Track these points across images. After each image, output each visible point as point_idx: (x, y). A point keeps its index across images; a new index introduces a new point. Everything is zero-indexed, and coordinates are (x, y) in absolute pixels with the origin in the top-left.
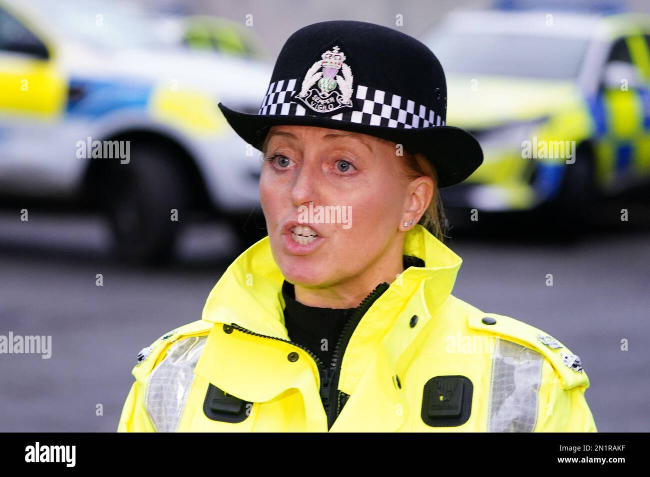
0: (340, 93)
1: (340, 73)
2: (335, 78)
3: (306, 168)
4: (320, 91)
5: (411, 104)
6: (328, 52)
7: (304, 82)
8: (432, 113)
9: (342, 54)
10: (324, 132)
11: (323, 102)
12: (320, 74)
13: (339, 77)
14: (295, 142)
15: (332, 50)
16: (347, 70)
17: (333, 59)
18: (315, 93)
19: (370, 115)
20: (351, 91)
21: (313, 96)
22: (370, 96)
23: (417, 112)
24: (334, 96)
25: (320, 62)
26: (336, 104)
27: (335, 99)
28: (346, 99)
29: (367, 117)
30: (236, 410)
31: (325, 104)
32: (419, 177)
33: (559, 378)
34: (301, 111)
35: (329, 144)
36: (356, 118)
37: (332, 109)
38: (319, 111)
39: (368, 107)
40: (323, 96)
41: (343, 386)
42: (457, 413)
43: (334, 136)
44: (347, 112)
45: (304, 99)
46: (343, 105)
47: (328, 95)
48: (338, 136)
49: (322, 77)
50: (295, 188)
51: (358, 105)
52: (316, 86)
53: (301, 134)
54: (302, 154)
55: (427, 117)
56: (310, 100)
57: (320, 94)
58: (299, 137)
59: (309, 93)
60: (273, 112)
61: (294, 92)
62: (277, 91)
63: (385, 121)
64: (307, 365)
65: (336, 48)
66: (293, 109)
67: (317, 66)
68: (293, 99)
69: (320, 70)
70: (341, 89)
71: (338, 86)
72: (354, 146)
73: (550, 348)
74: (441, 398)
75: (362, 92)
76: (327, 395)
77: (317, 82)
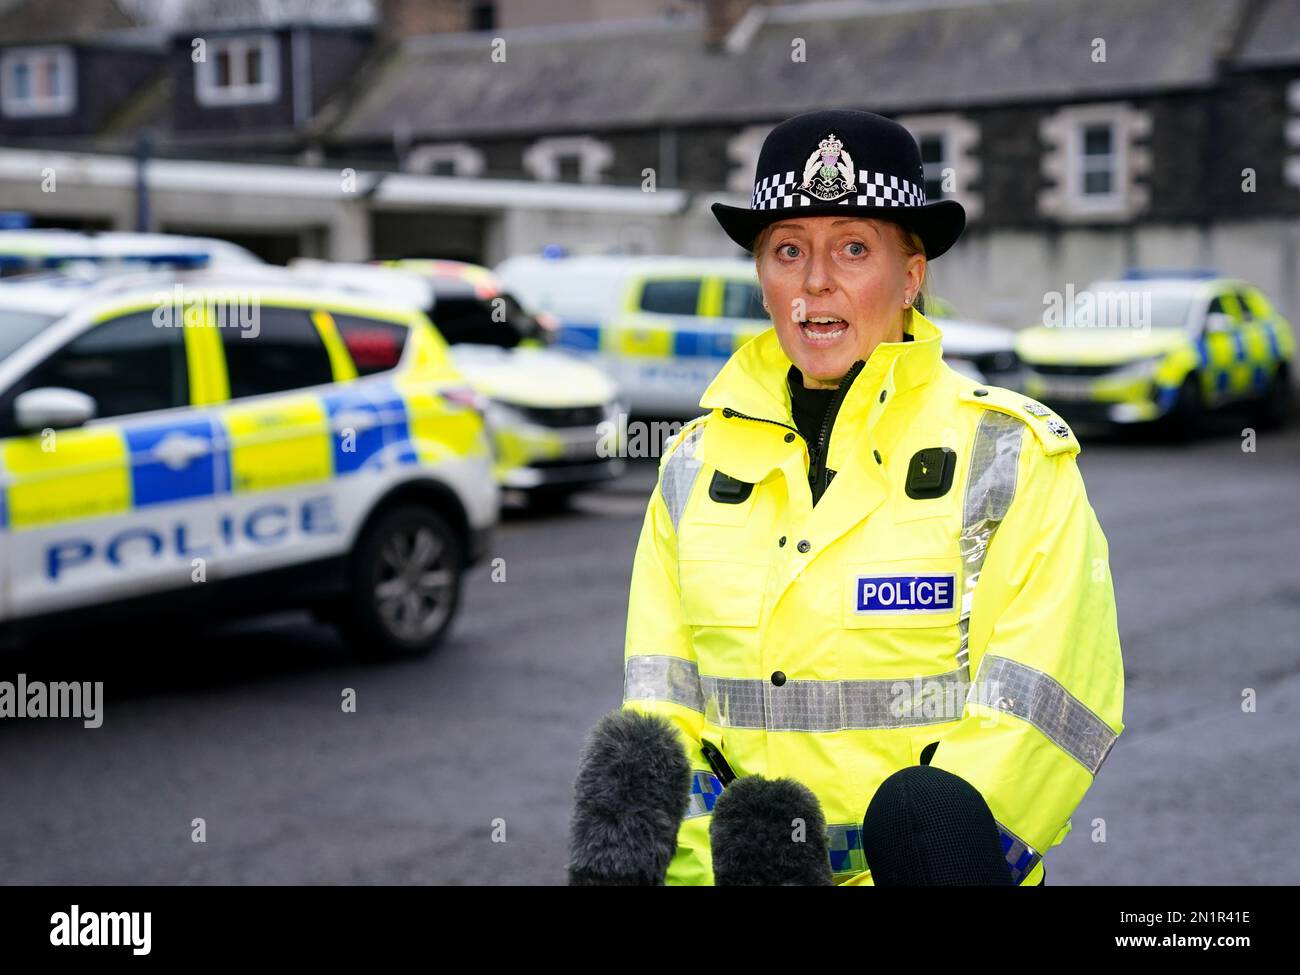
0: (844, 179)
1: (840, 159)
2: (836, 166)
3: (818, 257)
4: (823, 180)
5: (894, 180)
6: (825, 141)
7: (805, 174)
8: (915, 186)
9: (838, 141)
10: (831, 220)
11: (827, 190)
12: (821, 163)
13: (839, 164)
14: (801, 233)
15: (828, 139)
16: (846, 157)
17: (831, 147)
18: (818, 182)
19: (874, 198)
20: (854, 176)
21: (816, 185)
22: (871, 180)
23: (901, 186)
24: (838, 182)
25: (818, 152)
26: (841, 191)
27: (839, 186)
28: (850, 184)
29: (871, 200)
30: (737, 491)
31: (831, 192)
32: (915, 254)
33: (1041, 444)
34: (805, 202)
35: (838, 230)
36: (862, 201)
37: (837, 197)
38: (825, 199)
39: (871, 190)
40: (828, 184)
41: (830, 464)
42: (938, 484)
43: (842, 222)
44: (852, 197)
45: (807, 189)
46: (847, 190)
47: (831, 183)
48: (846, 222)
49: (823, 165)
50: (811, 277)
51: (862, 189)
52: (818, 174)
53: (808, 225)
54: (811, 245)
55: (911, 191)
56: (814, 190)
57: (824, 183)
58: (806, 227)
59: (811, 183)
60: (774, 205)
61: (795, 184)
62: (774, 185)
63: (887, 202)
64: (800, 444)
65: (832, 137)
66: (796, 200)
67: (815, 156)
68: (795, 190)
69: (820, 159)
70: (844, 175)
71: (840, 173)
72: (862, 229)
73: (1036, 416)
74: (925, 471)
75: (864, 176)
76: (814, 474)
77: (818, 171)
